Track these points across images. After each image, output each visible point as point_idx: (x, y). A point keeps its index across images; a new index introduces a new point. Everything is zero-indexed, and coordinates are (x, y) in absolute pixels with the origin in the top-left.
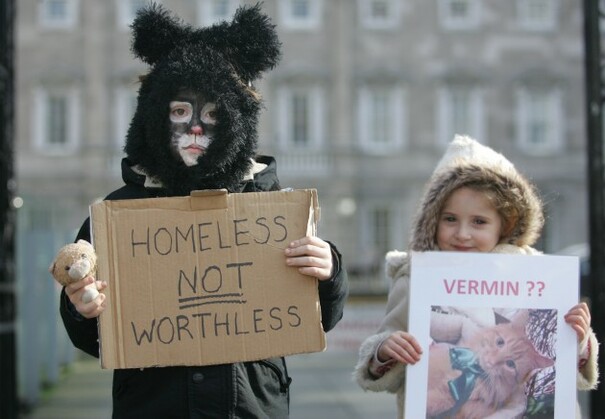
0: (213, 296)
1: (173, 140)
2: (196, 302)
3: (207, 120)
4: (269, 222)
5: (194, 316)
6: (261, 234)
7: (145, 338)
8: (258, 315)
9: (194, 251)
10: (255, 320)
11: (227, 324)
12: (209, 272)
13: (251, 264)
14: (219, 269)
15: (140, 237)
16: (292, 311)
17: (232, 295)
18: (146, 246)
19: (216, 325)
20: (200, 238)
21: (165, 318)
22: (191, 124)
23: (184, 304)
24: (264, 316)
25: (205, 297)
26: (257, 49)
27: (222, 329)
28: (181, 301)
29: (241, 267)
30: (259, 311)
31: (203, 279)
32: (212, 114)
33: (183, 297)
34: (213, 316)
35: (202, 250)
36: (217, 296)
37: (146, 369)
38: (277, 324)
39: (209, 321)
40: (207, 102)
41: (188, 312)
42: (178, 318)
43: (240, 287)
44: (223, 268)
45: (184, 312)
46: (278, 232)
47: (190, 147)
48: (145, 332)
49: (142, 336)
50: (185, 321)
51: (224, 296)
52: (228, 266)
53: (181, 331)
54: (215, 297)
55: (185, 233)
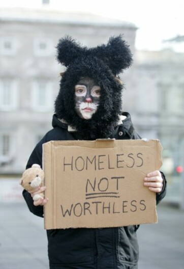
0: (103, 193)
1: (77, 105)
2: (94, 196)
3: (94, 95)
4: (134, 156)
5: (93, 203)
6: (130, 163)
7: (67, 213)
8: (125, 204)
9: (96, 169)
10: (123, 206)
11: (109, 208)
12: (102, 181)
13: (123, 178)
14: (107, 179)
15: (68, 161)
16: (142, 202)
17: (113, 193)
18: (70, 166)
19: (104, 208)
20: (99, 163)
21: (78, 204)
22: (86, 97)
23: (88, 196)
24: (128, 204)
25: (99, 194)
26: (120, 58)
27: (106, 210)
28: (87, 195)
29: (119, 179)
30: (125, 202)
31: (99, 184)
32: (97, 92)
33: (88, 193)
34: (102, 203)
35: (99, 169)
36: (105, 193)
37: (66, 229)
38: (134, 209)
39: (100, 206)
40: (94, 85)
41: (90, 201)
42: (85, 204)
43: (117, 189)
44: (109, 179)
45: (88, 201)
46: (139, 162)
47: (86, 109)
48: (67, 211)
49: (66, 212)
50: (88, 206)
51: (109, 193)
52: (112, 178)
53: (86, 210)
54: (104, 194)
55: (91, 160)
